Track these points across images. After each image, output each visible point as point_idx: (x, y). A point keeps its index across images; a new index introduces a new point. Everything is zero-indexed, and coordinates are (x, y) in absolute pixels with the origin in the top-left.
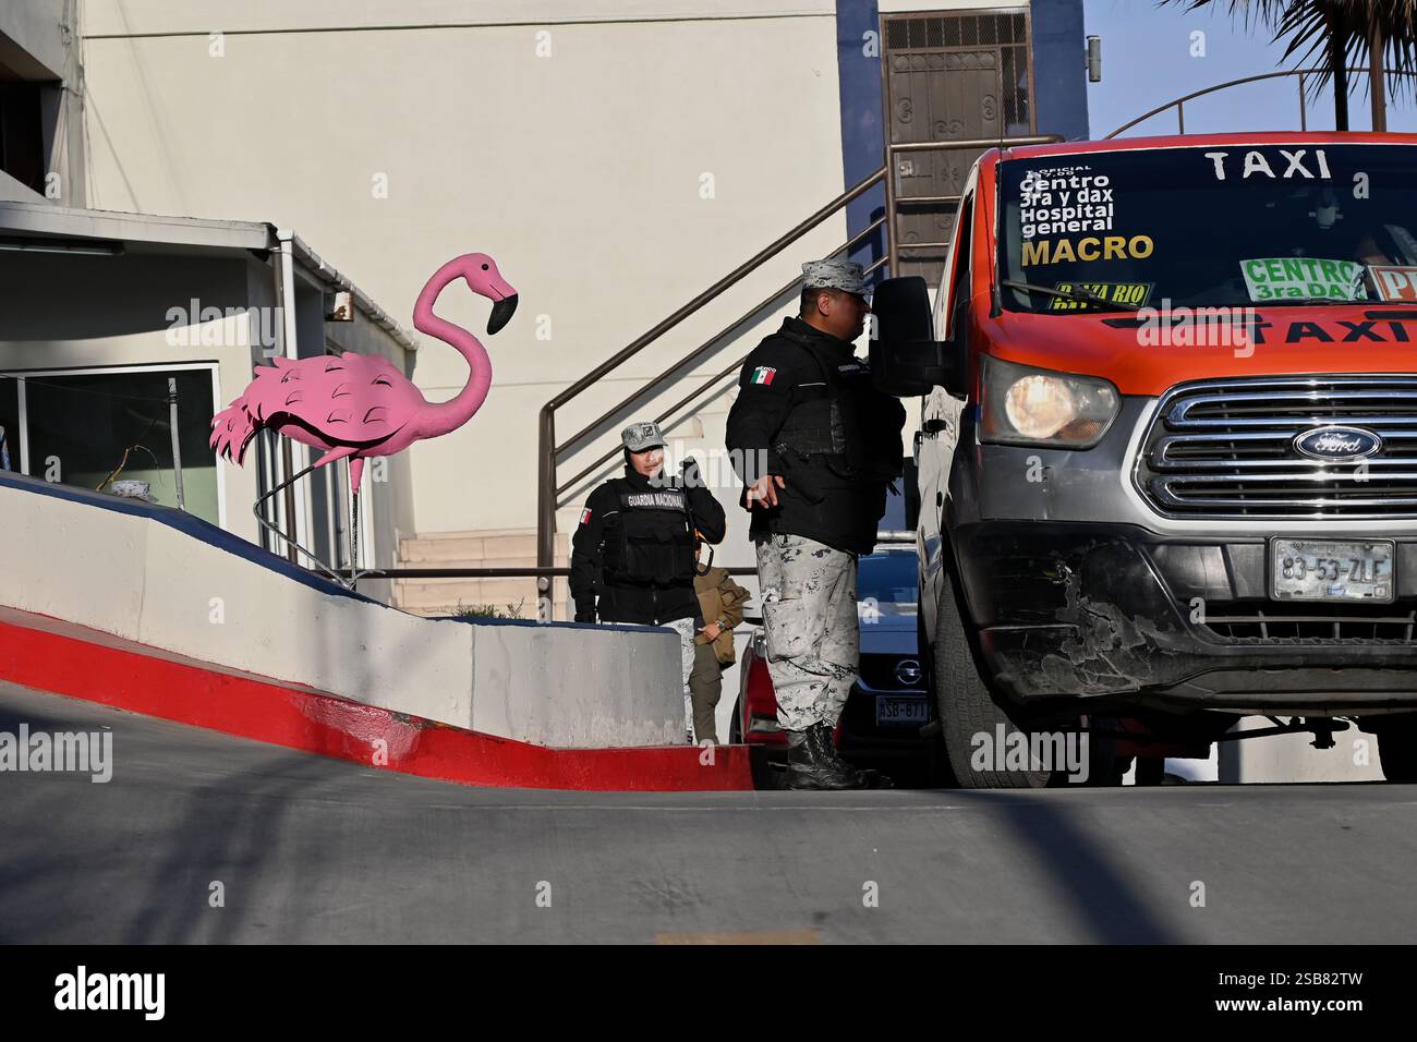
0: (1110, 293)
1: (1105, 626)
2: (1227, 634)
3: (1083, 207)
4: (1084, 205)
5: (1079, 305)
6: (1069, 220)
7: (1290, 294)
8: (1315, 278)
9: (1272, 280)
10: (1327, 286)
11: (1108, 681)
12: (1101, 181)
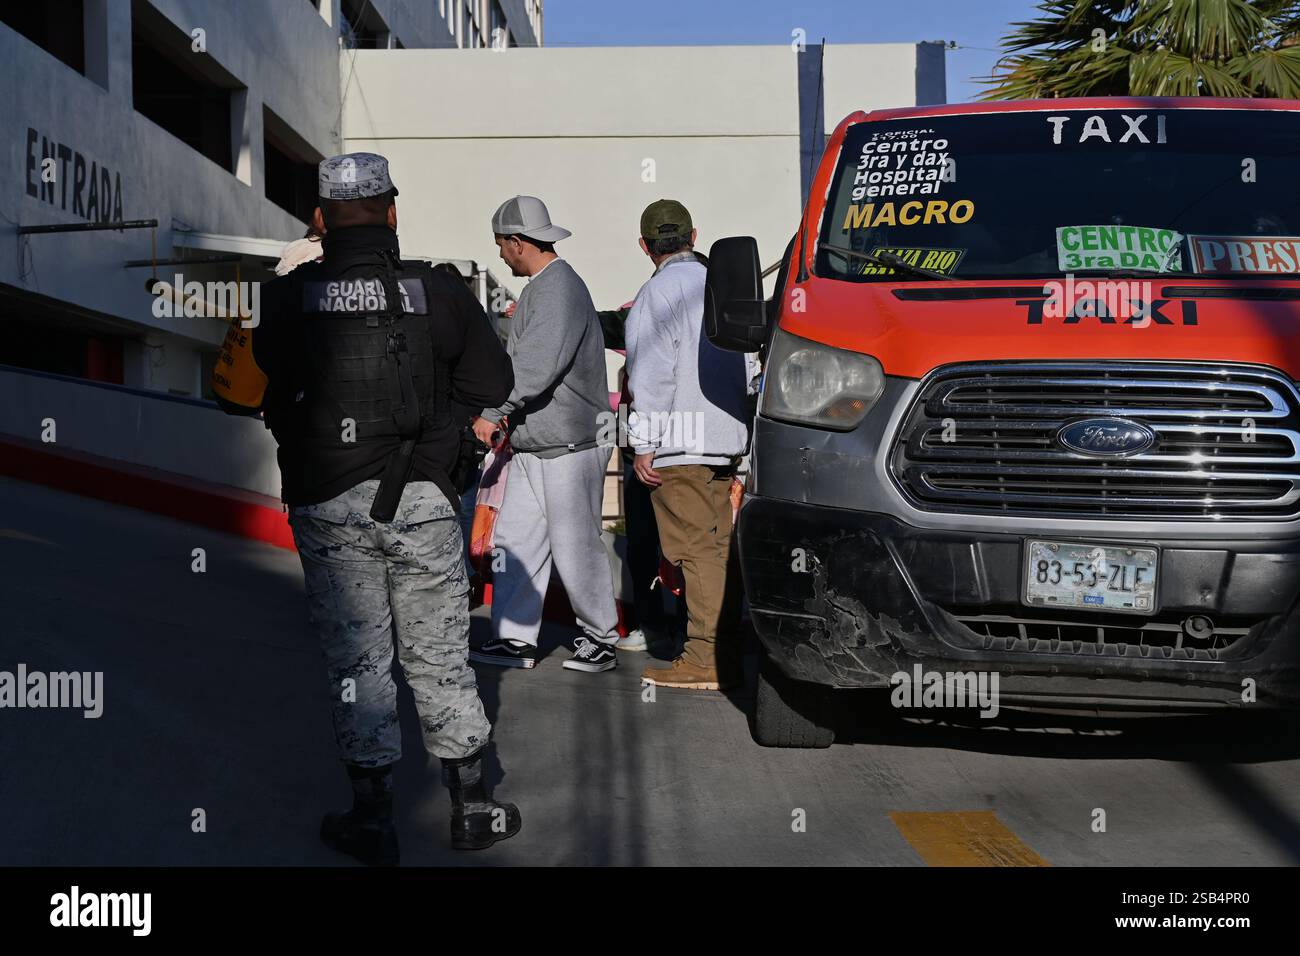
0: (921, 260)
1: (850, 622)
2: (985, 633)
3: (915, 171)
4: (918, 168)
5: (888, 271)
6: (899, 183)
7: (1100, 264)
8: (1130, 247)
9: (1085, 248)
10: (1140, 255)
11: (857, 676)
12: (940, 144)
